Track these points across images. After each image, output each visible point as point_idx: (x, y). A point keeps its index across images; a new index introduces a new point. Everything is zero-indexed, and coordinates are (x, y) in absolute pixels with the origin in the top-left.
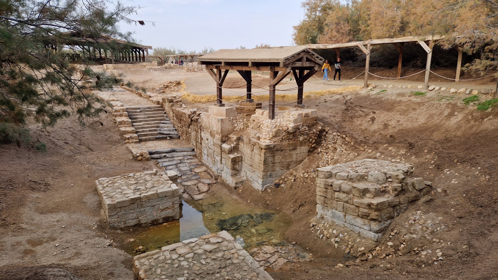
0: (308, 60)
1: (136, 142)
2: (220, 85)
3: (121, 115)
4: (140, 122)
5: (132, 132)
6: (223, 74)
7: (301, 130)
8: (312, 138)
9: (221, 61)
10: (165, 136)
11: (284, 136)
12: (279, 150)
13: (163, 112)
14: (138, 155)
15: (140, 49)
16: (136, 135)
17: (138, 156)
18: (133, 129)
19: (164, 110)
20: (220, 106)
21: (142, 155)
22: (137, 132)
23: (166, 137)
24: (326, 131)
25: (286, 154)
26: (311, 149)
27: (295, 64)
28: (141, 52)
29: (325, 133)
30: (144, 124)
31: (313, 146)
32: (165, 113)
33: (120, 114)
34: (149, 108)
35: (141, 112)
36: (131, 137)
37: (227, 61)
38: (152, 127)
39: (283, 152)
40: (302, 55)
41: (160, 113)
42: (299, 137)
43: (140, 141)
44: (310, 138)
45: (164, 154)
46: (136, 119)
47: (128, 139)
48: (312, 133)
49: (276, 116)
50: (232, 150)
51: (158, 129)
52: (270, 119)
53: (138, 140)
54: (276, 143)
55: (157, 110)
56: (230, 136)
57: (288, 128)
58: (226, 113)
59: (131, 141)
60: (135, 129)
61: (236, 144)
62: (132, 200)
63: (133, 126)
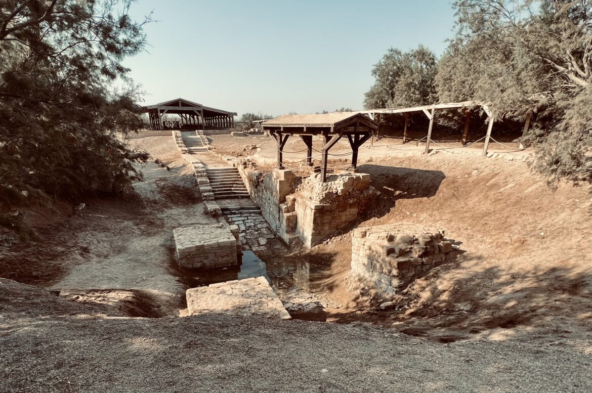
0: (361, 125)
1: (212, 200)
2: (281, 149)
4: (218, 182)
5: (209, 191)
6: (283, 139)
7: (351, 193)
8: (362, 201)
9: (281, 126)
10: (237, 195)
11: (334, 198)
12: (328, 211)
13: (237, 174)
14: (212, 210)
15: (227, 115)
16: (212, 193)
17: (212, 212)
18: (210, 188)
19: (238, 172)
20: (280, 169)
21: (215, 211)
22: (213, 191)
24: (378, 195)
25: (335, 215)
26: (361, 211)
27: (347, 129)
28: (228, 118)
29: (376, 197)
31: (362, 208)
33: (201, 175)
34: (226, 169)
36: (208, 195)
37: (286, 126)
38: (227, 187)
39: (333, 213)
40: (355, 120)
41: (234, 175)
42: (349, 200)
44: (360, 201)
45: (234, 211)
46: (214, 179)
47: (206, 196)
48: (362, 197)
50: (288, 209)
51: (232, 188)
52: (322, 181)
53: (214, 198)
54: (326, 205)
55: (233, 172)
56: (287, 197)
57: (338, 191)
58: (285, 176)
59: (208, 198)
60: (212, 188)
61: (292, 204)
62: (197, 247)
63: (210, 185)
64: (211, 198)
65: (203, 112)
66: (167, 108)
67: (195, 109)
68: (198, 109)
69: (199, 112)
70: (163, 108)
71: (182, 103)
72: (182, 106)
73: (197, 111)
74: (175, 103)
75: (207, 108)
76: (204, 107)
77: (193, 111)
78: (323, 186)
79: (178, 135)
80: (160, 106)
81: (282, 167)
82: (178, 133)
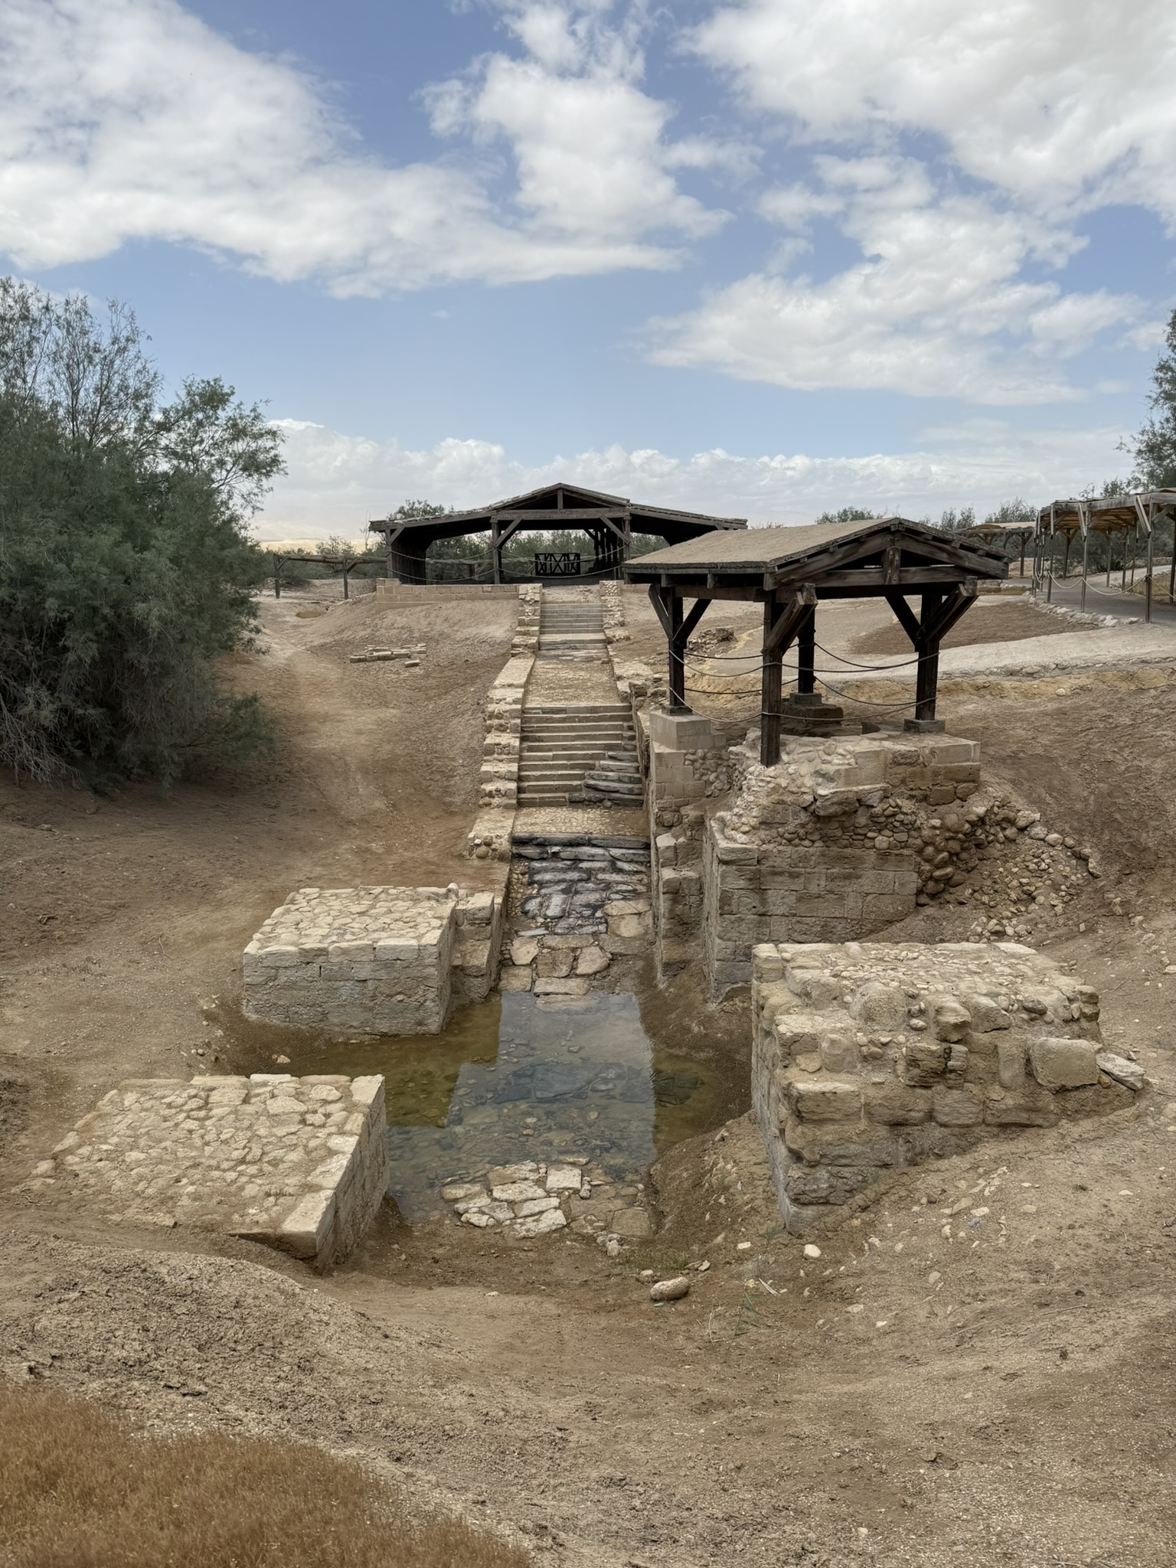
0: (913, 559)
1: (507, 807)
3: (502, 729)
5: (508, 777)
6: (686, 613)
7: (878, 810)
8: (932, 844)
10: (598, 795)
11: (803, 826)
12: (781, 874)
13: (626, 724)
14: (477, 841)
16: (513, 786)
17: (478, 845)
19: (629, 718)
21: (488, 844)
22: (518, 779)
23: (602, 800)
24: (1022, 823)
25: (813, 889)
26: (931, 884)
29: (1011, 832)
30: (555, 758)
31: (937, 873)
32: (631, 728)
33: (501, 725)
34: (594, 710)
35: (564, 720)
36: (498, 791)
38: (573, 767)
39: (802, 879)
40: (872, 545)
41: (615, 728)
42: (870, 834)
43: (521, 804)
44: (926, 844)
45: (558, 849)
46: (541, 739)
47: (490, 795)
48: (934, 828)
49: (788, 754)
50: (677, 856)
51: (587, 773)
52: (762, 762)
53: (514, 802)
54: (770, 847)
55: (612, 718)
56: (684, 811)
57: (816, 800)
58: (679, 737)
59: (496, 801)
60: (520, 769)
61: (692, 839)
62: (304, 952)
63: (521, 759)
64: (505, 801)
65: (631, 521)
66: (517, 516)
67: (603, 514)
68: (618, 514)
69: (619, 522)
70: (506, 516)
71: (564, 496)
72: (566, 506)
73: (611, 520)
74: (545, 499)
75: (643, 508)
76: (636, 507)
77: (599, 520)
78: (763, 781)
79: (528, 599)
80: (498, 509)
81: (678, 707)
82: (530, 590)
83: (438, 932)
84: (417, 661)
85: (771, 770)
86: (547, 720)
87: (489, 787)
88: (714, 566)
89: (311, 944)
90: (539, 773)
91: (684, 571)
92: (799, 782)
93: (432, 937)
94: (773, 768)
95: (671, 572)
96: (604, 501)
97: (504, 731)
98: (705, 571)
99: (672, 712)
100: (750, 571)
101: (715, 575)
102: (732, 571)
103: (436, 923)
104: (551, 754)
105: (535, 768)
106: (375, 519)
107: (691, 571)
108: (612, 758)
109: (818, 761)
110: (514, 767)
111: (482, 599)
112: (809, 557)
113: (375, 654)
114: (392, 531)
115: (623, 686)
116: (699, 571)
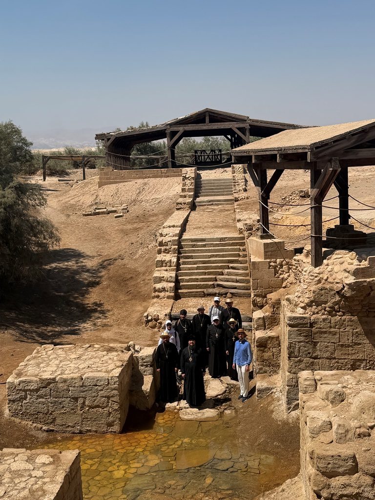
1: (168, 297)
3: (167, 251)
4: (195, 263)
10: (224, 290)
11: (337, 303)
13: (241, 248)
14: (150, 318)
16: (173, 285)
17: (150, 321)
19: (243, 244)
21: (156, 319)
22: (176, 281)
23: (226, 294)
30: (198, 268)
32: (244, 250)
33: (166, 249)
34: (221, 239)
35: (204, 246)
36: (163, 288)
38: (209, 273)
39: (338, 336)
41: (235, 250)
43: (177, 296)
46: (189, 257)
50: (265, 323)
51: (218, 277)
52: (312, 264)
53: (172, 294)
54: (318, 316)
55: (233, 244)
56: (269, 296)
57: (344, 287)
58: (265, 252)
59: (162, 294)
60: (177, 276)
61: (273, 313)
62: (42, 380)
63: (178, 268)
64: (168, 294)
65: (250, 129)
66: (181, 129)
67: (233, 126)
68: (241, 125)
69: (242, 130)
70: (175, 129)
71: (210, 116)
72: (210, 122)
73: (239, 129)
74: (199, 118)
75: (257, 121)
76: (253, 121)
77: (231, 129)
78: (312, 276)
79: (187, 176)
80: (171, 125)
81: (266, 235)
82: (190, 172)
83: (120, 369)
84: (121, 214)
85: (317, 270)
86: (193, 246)
87: (159, 286)
88: (279, 150)
89: (47, 376)
90: (188, 278)
91: (264, 153)
92: (334, 277)
93: (117, 372)
94: (318, 268)
95: (257, 154)
96: (233, 118)
97: (168, 253)
98: (276, 152)
99: (262, 237)
100: (300, 151)
101: (281, 155)
102: (290, 152)
103: (119, 364)
104: (195, 266)
105: (186, 274)
106: (99, 133)
107: (268, 153)
108: (233, 268)
109: (346, 263)
110: (173, 274)
111: (161, 177)
112: (334, 142)
113: (97, 211)
114: (108, 139)
115: (240, 225)
116: (272, 153)
